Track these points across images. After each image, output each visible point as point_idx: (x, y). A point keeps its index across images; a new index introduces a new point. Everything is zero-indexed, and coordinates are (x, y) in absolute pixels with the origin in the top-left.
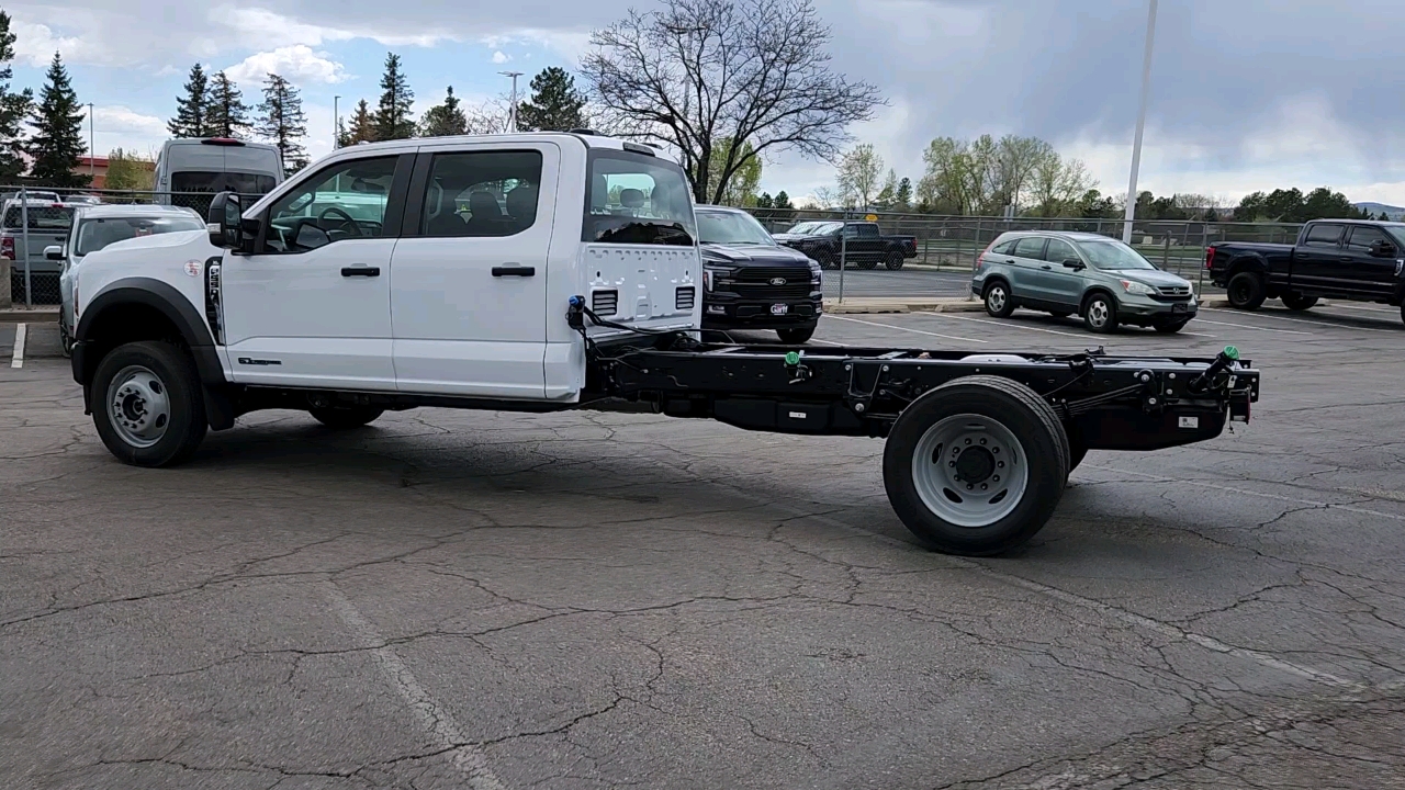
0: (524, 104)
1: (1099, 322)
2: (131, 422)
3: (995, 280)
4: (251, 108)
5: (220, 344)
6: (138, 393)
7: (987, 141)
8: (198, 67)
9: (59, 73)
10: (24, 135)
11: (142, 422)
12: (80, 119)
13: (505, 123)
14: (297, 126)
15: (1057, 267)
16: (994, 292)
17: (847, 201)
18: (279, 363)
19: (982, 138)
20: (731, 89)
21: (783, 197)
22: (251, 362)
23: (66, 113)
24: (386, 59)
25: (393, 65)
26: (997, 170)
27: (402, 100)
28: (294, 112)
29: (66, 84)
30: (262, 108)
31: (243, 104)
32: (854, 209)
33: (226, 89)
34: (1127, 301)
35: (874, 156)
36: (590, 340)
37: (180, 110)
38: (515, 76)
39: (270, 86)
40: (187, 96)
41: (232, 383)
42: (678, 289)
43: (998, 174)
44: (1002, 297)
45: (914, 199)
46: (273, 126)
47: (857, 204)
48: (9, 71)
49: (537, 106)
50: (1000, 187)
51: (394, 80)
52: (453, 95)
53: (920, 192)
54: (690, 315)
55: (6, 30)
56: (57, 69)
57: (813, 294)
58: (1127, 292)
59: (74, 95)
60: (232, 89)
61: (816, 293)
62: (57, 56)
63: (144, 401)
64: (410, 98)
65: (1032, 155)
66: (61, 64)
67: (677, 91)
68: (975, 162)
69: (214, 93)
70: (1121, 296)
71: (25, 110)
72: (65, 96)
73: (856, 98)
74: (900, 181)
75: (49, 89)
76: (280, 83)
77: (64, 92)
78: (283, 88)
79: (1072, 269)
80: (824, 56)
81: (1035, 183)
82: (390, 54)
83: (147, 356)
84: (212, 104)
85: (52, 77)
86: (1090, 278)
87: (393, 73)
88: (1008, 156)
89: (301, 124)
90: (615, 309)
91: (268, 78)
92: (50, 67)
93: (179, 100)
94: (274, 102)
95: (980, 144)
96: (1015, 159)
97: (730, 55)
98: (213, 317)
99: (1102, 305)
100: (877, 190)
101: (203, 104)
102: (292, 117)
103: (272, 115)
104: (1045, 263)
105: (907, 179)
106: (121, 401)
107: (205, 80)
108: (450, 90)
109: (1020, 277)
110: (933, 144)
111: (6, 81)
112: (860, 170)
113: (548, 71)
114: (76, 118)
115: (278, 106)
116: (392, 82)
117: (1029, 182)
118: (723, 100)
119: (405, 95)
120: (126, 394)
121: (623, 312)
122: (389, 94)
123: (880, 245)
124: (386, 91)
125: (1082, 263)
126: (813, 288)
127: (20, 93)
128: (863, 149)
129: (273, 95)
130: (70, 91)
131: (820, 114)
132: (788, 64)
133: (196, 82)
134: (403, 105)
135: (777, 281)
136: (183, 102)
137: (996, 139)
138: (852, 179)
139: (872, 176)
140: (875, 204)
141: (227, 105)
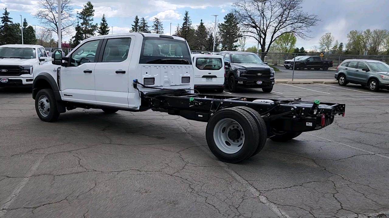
0: (222, 24)
1: (373, 88)
2: (42, 110)
3: (341, 74)
4: (150, 27)
5: (60, 91)
6: (43, 102)
7: (369, 31)
8: (137, 16)
9: (104, 19)
10: (96, 35)
11: (44, 110)
12: (108, 31)
13: (213, 29)
14: (161, 31)
15: (360, 70)
16: (341, 78)
17: (322, 50)
18: (72, 96)
19: (367, 30)
20: (273, 18)
21: (303, 49)
22: (67, 95)
23: (105, 29)
24: (185, 13)
25: (187, 14)
26: (372, 40)
27: (189, 24)
28: (161, 27)
29: (106, 22)
30: (153, 27)
31: (148, 26)
32: (324, 52)
33: (144, 22)
34: (382, 81)
35: (331, 36)
36: (141, 92)
37: (132, 28)
38: (216, 16)
39: (155, 21)
40: (134, 24)
41: (63, 101)
42: (182, 77)
43: (372, 41)
44: (343, 80)
45: (344, 49)
46: (155, 31)
47: (325, 51)
48: (93, 19)
49: (225, 24)
50: (373, 45)
51: (187, 18)
52: (202, 22)
53: (347, 47)
54: (189, 85)
55: (92, 9)
56: (104, 18)
57: (271, 78)
58: (382, 79)
59: (107, 24)
60: (146, 22)
61: (272, 78)
62: (104, 15)
63: (44, 105)
64: (191, 23)
65: (384, 35)
66: (105, 17)
67: (257, 19)
68: (364, 37)
69: (141, 23)
70: (380, 80)
71: (96, 29)
72: (105, 25)
73: (311, 19)
74: (340, 44)
75: (102, 23)
76: (157, 20)
77: (105, 24)
78: (158, 21)
79: (365, 71)
80: (300, 7)
81: (384, 44)
82: (186, 11)
83: (45, 93)
84: (140, 26)
85: (102, 20)
86: (371, 74)
87: (187, 16)
88: (376, 35)
89: (162, 31)
90: (154, 83)
91: (155, 19)
92: (102, 18)
93: (132, 25)
94: (156, 25)
95: (366, 32)
96: (378, 37)
97: (274, 8)
98: (58, 83)
99: (374, 83)
100: (332, 46)
101: (138, 26)
102: (160, 29)
103: (155, 28)
104: (357, 69)
105: (342, 43)
106: (40, 104)
107: (138, 20)
108: (202, 20)
109: (350, 74)
110: (350, 32)
111: (92, 21)
112: (327, 40)
113: (229, 14)
114: (108, 30)
115: (157, 26)
116: (186, 19)
117: (382, 43)
118: (271, 21)
119: (190, 22)
120: (41, 103)
121: (157, 83)
122: (185, 22)
123: (321, 63)
124: (185, 21)
125: (369, 69)
126: (271, 76)
127: (95, 25)
128: (328, 34)
129: (155, 23)
130: (106, 24)
131: (300, 24)
132: (290, 10)
133: (136, 20)
134: (189, 25)
135: (259, 74)
136: (133, 26)
137: (372, 30)
138: (324, 43)
139: (330, 42)
140: (331, 51)
141: (144, 26)
